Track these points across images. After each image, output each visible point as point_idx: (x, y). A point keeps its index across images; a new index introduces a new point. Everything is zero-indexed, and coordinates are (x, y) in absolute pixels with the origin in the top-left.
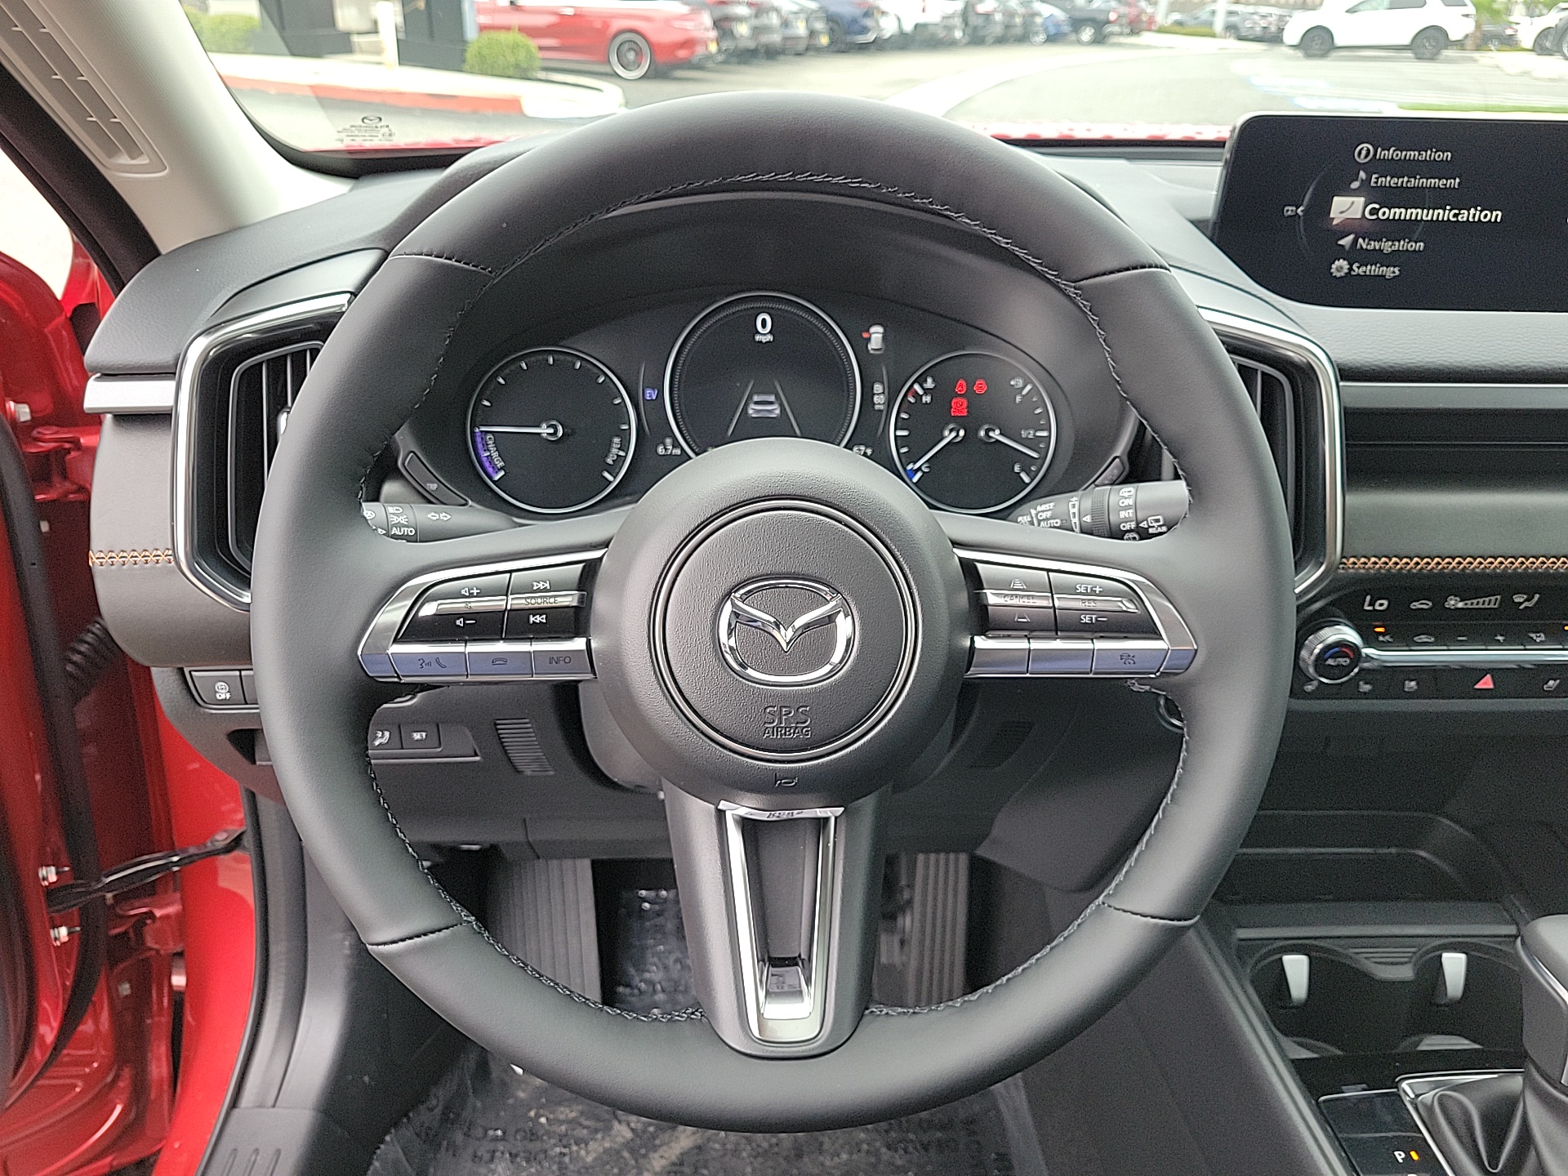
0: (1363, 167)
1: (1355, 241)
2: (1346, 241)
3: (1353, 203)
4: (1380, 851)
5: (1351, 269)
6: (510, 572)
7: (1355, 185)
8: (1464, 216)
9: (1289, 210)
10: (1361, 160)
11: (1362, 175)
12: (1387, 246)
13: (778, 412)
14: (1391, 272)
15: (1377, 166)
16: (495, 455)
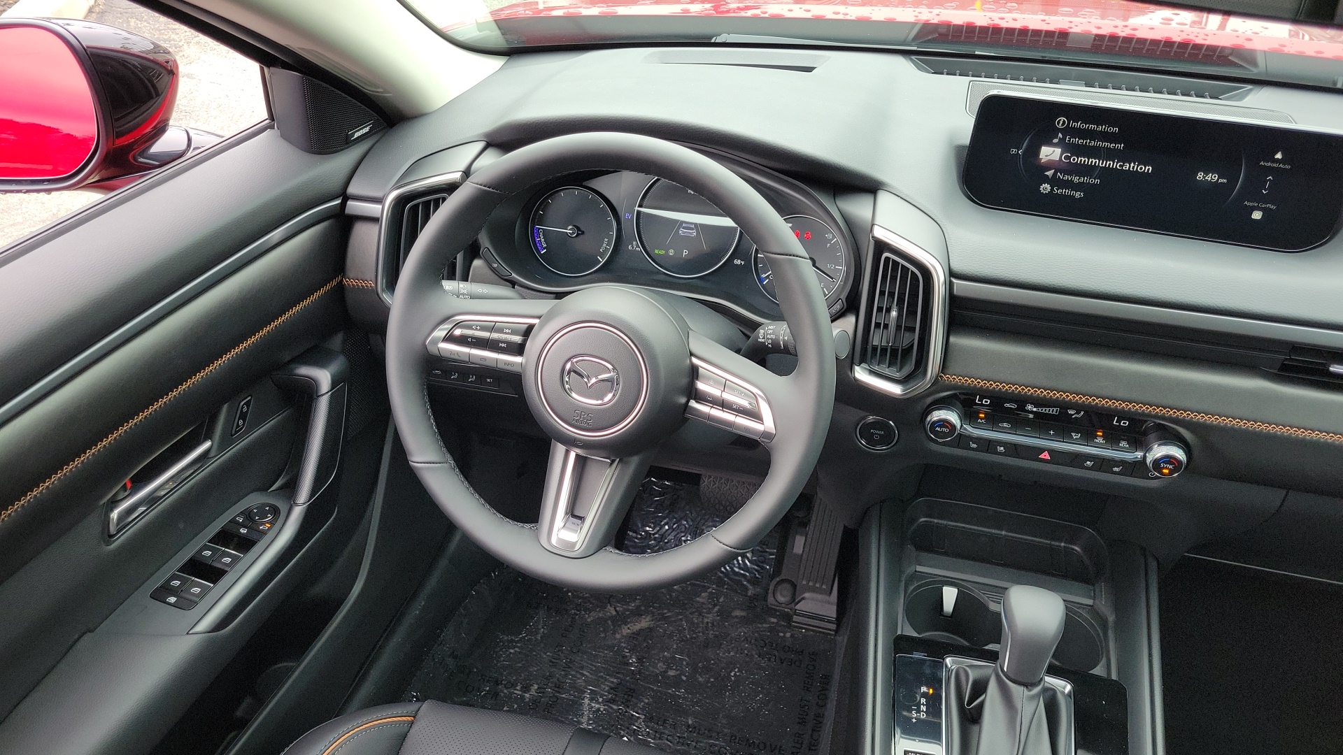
0: (1060, 130)
1: (1055, 174)
2: (1050, 173)
3: (1054, 151)
4: (1053, 543)
5: (1052, 189)
6: (496, 322)
7: (1055, 141)
8: (1126, 167)
9: (1014, 151)
10: (1060, 126)
11: (1060, 135)
12: (1076, 179)
13: (695, 234)
14: (1078, 195)
15: (1068, 131)
16: (543, 240)
